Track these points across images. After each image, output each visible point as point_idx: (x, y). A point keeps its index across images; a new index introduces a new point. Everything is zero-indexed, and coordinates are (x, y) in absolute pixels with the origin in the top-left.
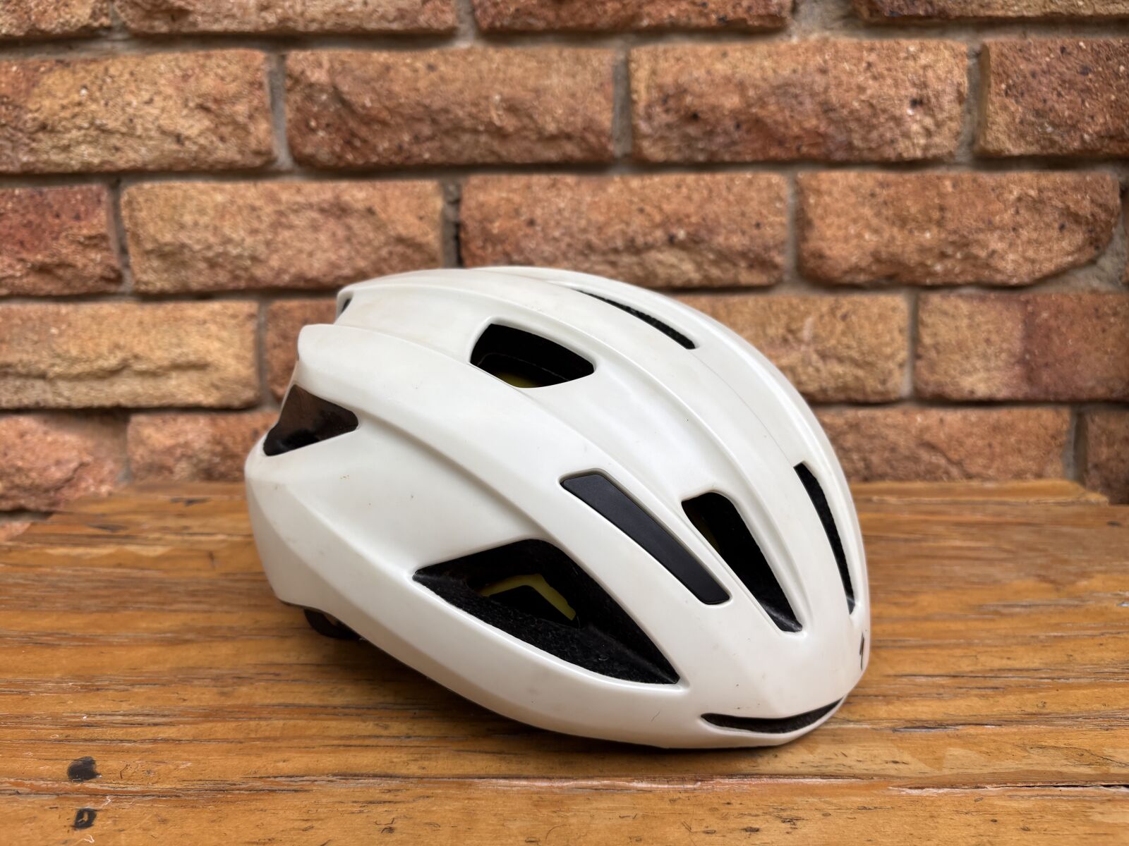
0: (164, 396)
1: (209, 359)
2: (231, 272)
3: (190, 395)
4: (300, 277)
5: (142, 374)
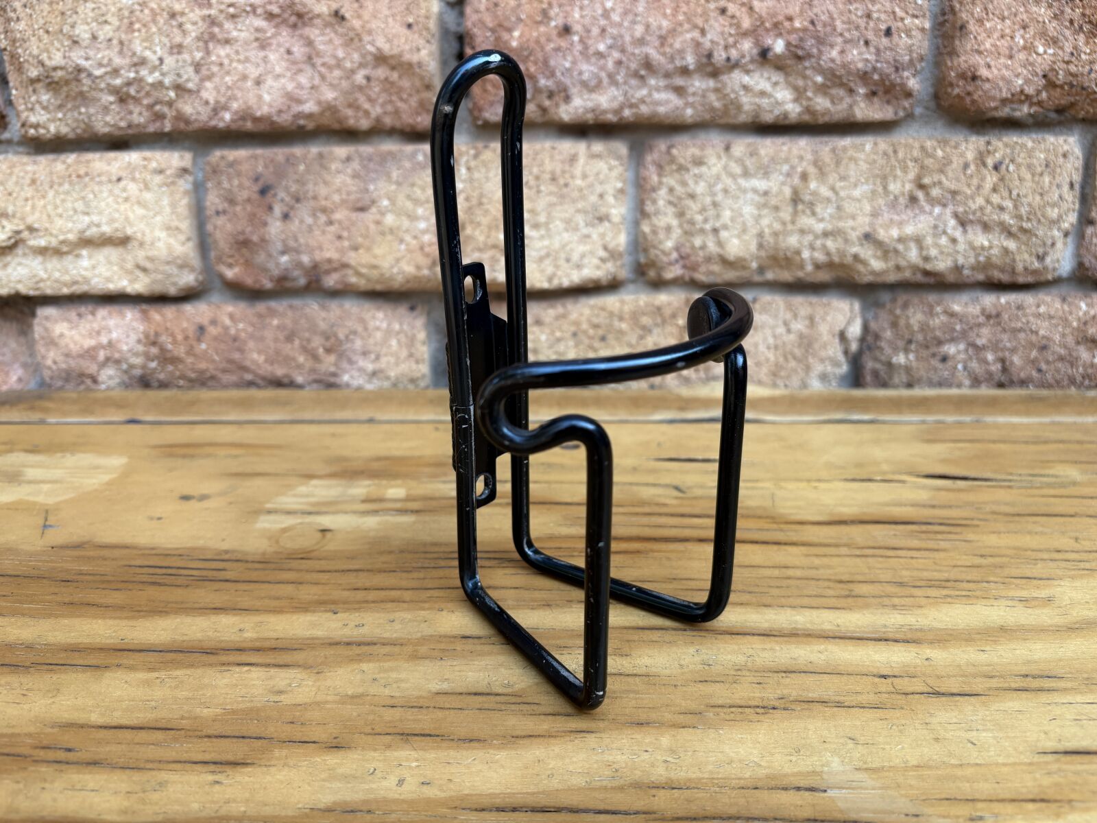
0: (75, 283)
1: (129, 231)
2: (150, 107)
3: (108, 280)
4: (245, 115)
5: (42, 251)
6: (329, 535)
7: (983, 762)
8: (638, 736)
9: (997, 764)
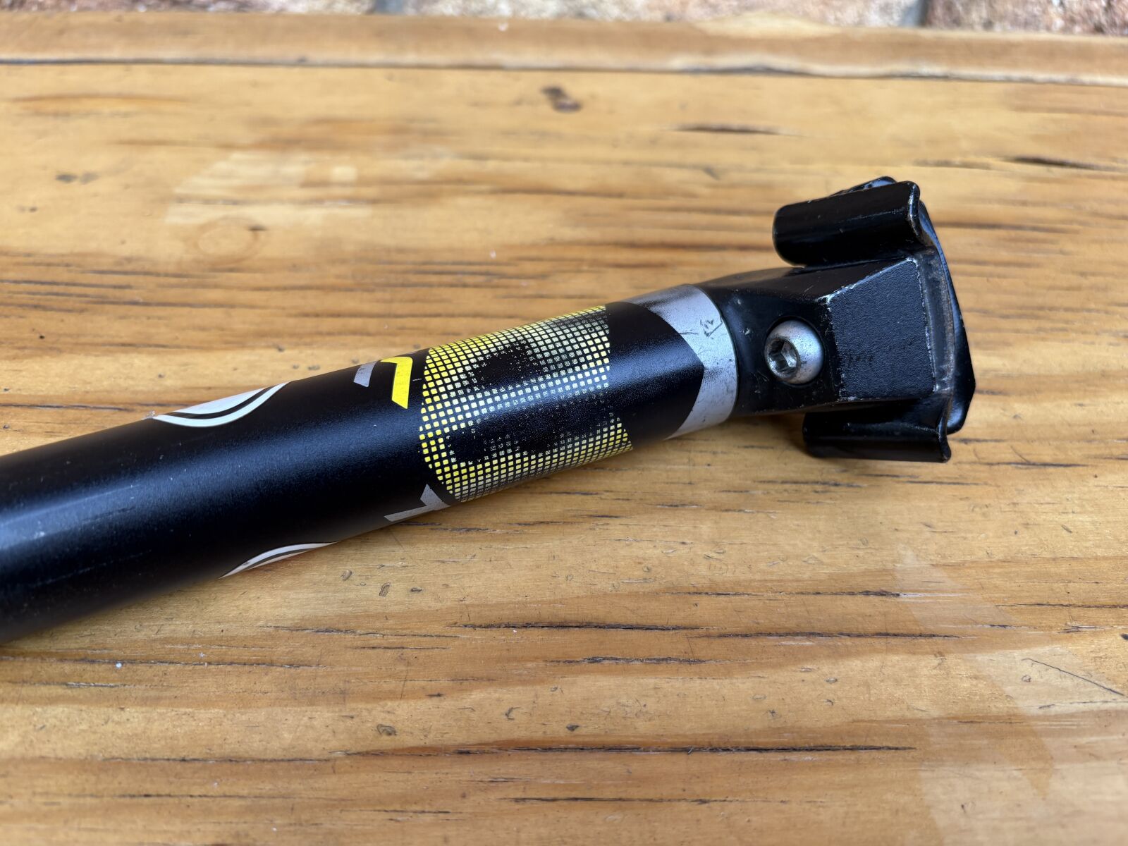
6: (262, 235)
7: (1080, 555)
8: (672, 523)
9: (1097, 558)
